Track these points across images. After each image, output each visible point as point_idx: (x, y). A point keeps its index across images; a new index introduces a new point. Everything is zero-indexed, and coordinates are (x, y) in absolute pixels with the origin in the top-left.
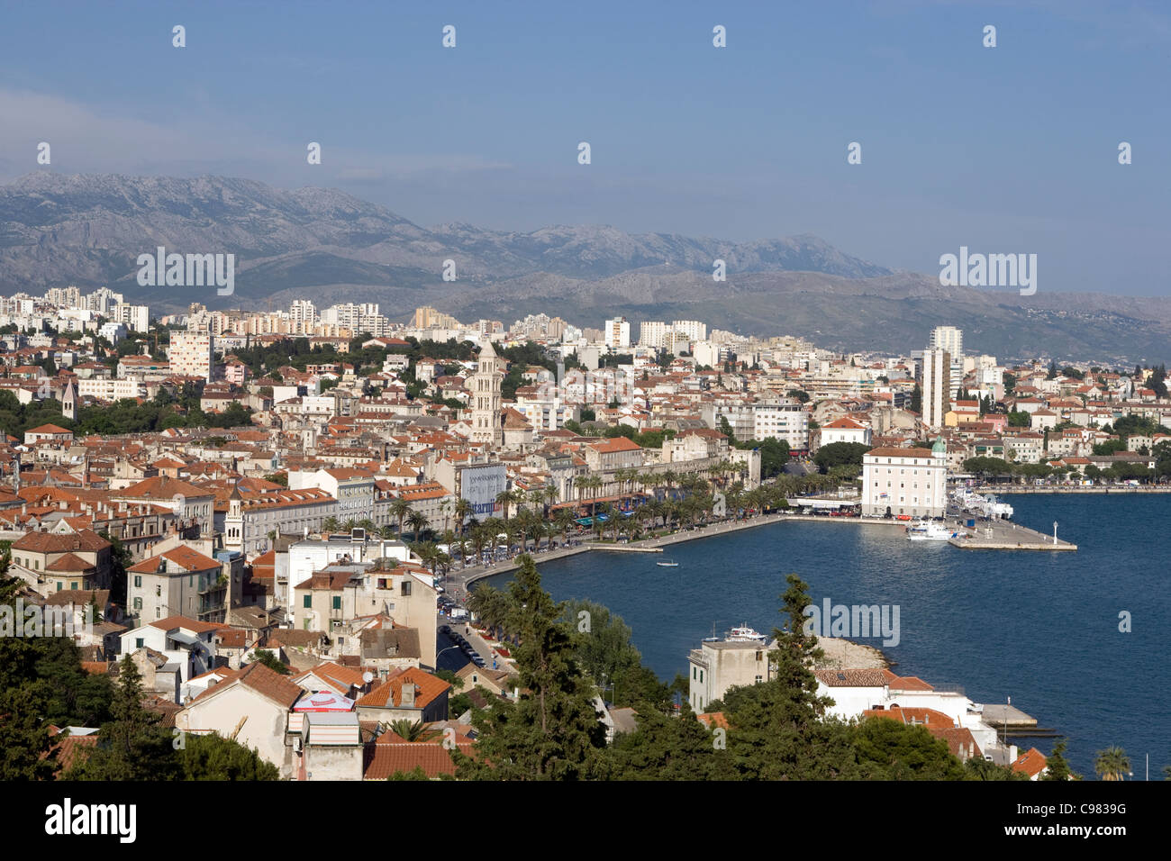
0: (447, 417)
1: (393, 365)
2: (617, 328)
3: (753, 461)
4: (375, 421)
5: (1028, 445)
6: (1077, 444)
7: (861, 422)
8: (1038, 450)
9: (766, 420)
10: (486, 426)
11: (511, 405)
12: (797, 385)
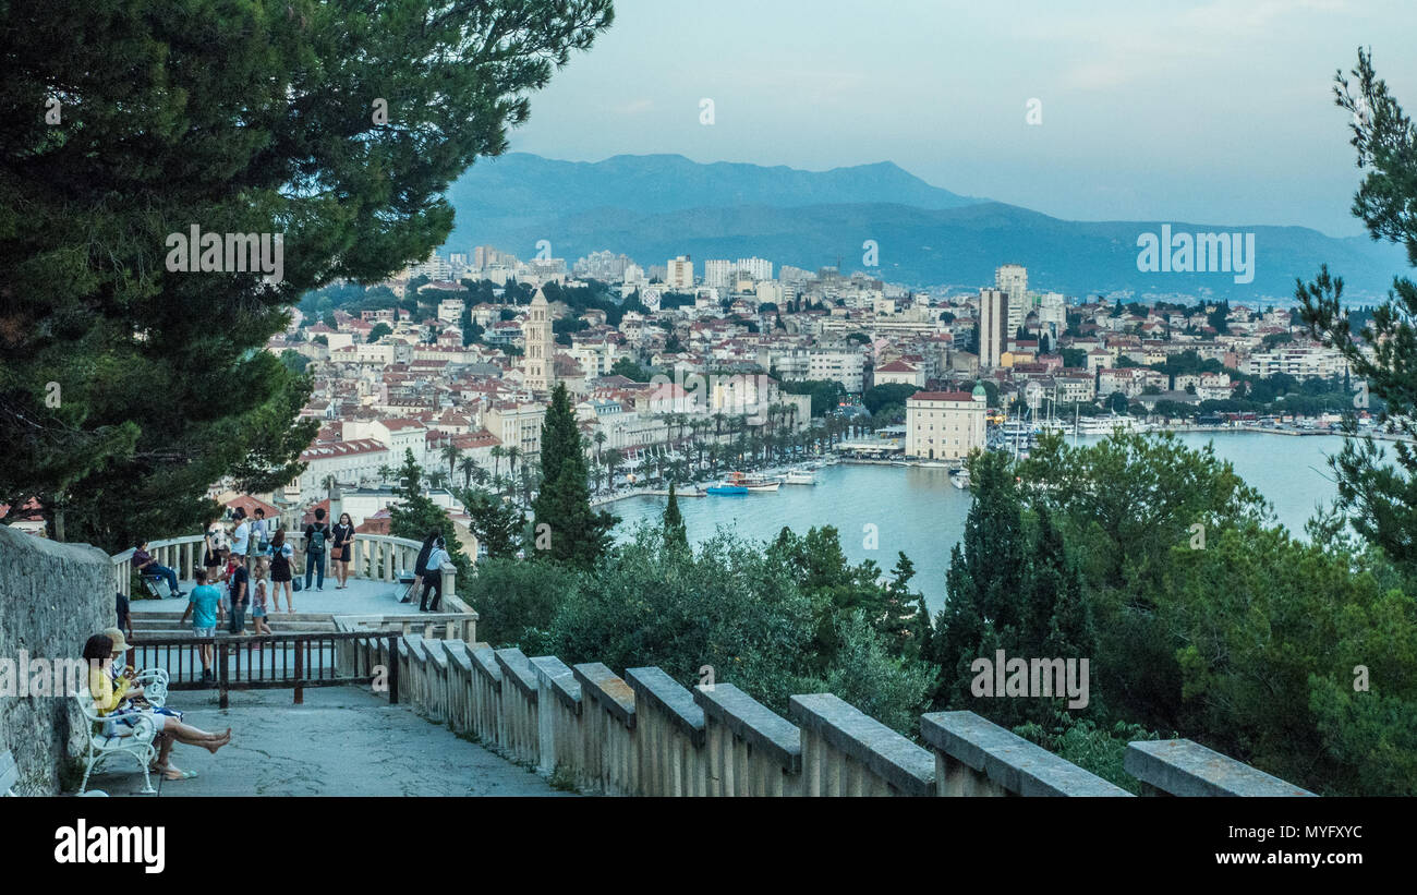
0: (501, 365)
1: (449, 311)
2: (679, 267)
3: (804, 403)
4: (430, 369)
5: (1079, 385)
6: (1128, 383)
7: (914, 365)
8: (1088, 391)
9: (821, 364)
10: (539, 373)
11: (567, 351)
12: (857, 326)
